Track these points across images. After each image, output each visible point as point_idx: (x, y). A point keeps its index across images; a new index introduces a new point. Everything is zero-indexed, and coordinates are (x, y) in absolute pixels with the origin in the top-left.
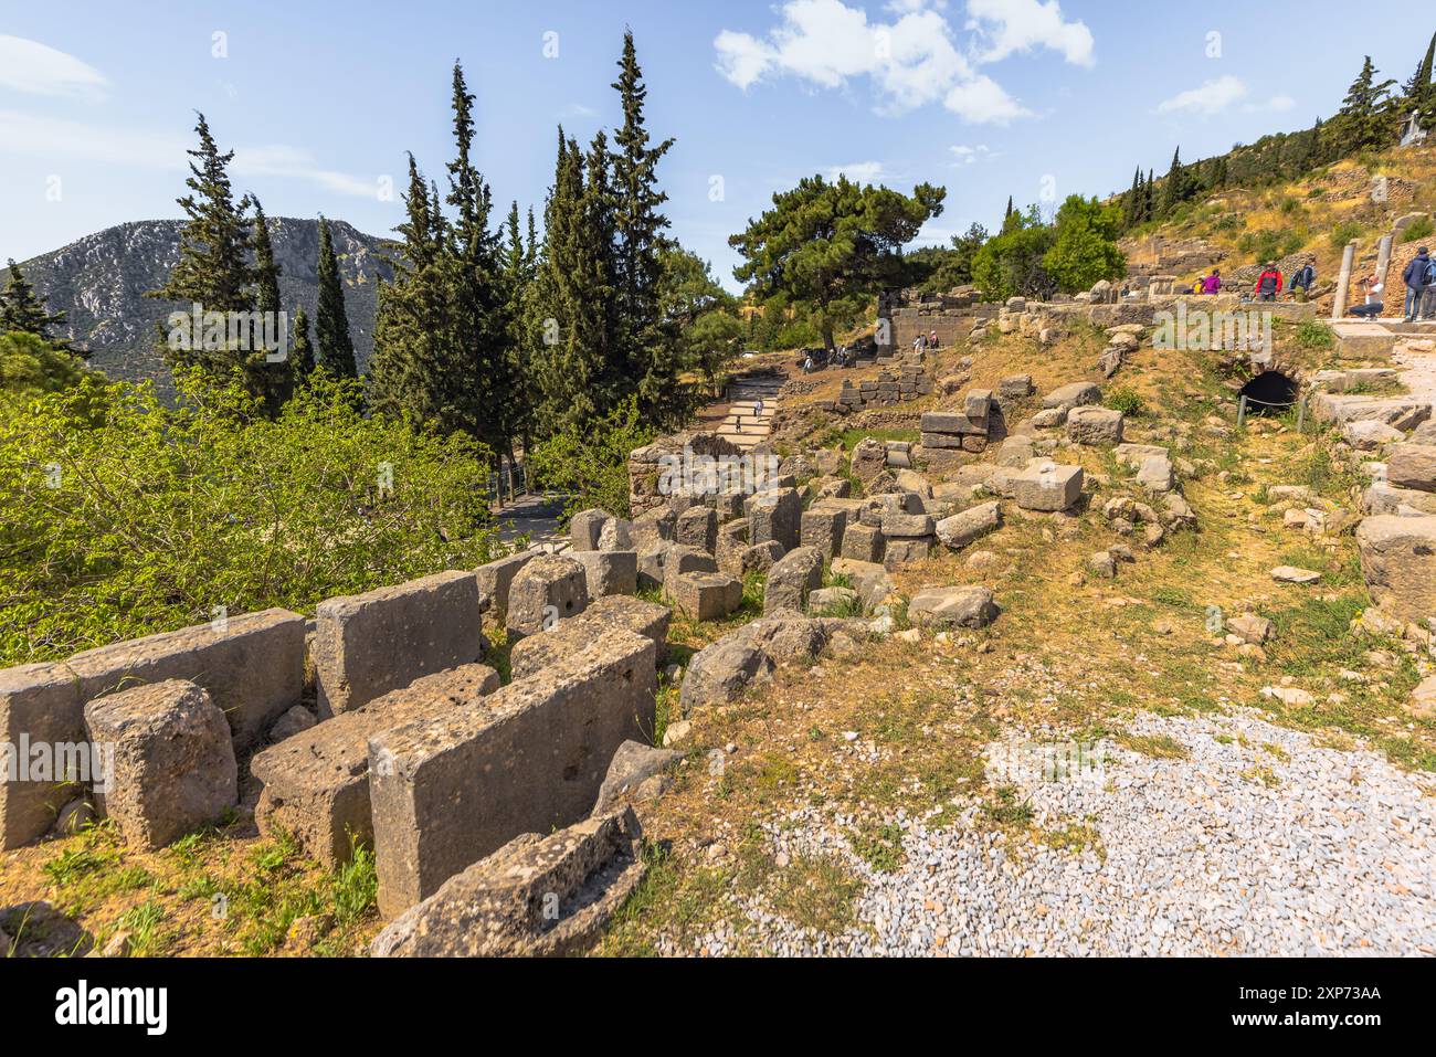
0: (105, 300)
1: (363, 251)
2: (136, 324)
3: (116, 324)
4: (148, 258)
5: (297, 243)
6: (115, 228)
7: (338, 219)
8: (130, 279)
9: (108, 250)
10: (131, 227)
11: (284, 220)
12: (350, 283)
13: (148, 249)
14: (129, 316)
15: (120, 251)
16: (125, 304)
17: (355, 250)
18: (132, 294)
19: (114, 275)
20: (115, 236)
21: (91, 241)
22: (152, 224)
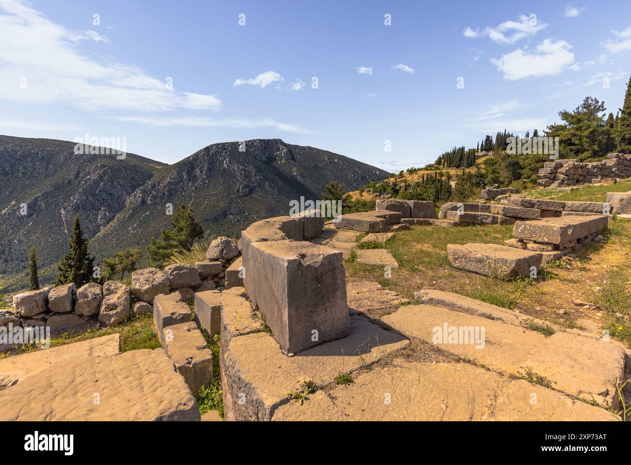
0: (201, 172)
1: (285, 150)
2: (209, 180)
3: (203, 181)
4: (216, 157)
5: (263, 148)
6: (208, 147)
7: (278, 138)
8: (210, 164)
9: (205, 154)
10: (212, 146)
11: (259, 140)
12: (279, 163)
13: (216, 153)
14: (208, 177)
15: (208, 154)
16: (207, 173)
17: (282, 150)
18: (210, 169)
19: (205, 163)
20: (207, 149)
21: (201, 151)
22: (218, 144)
